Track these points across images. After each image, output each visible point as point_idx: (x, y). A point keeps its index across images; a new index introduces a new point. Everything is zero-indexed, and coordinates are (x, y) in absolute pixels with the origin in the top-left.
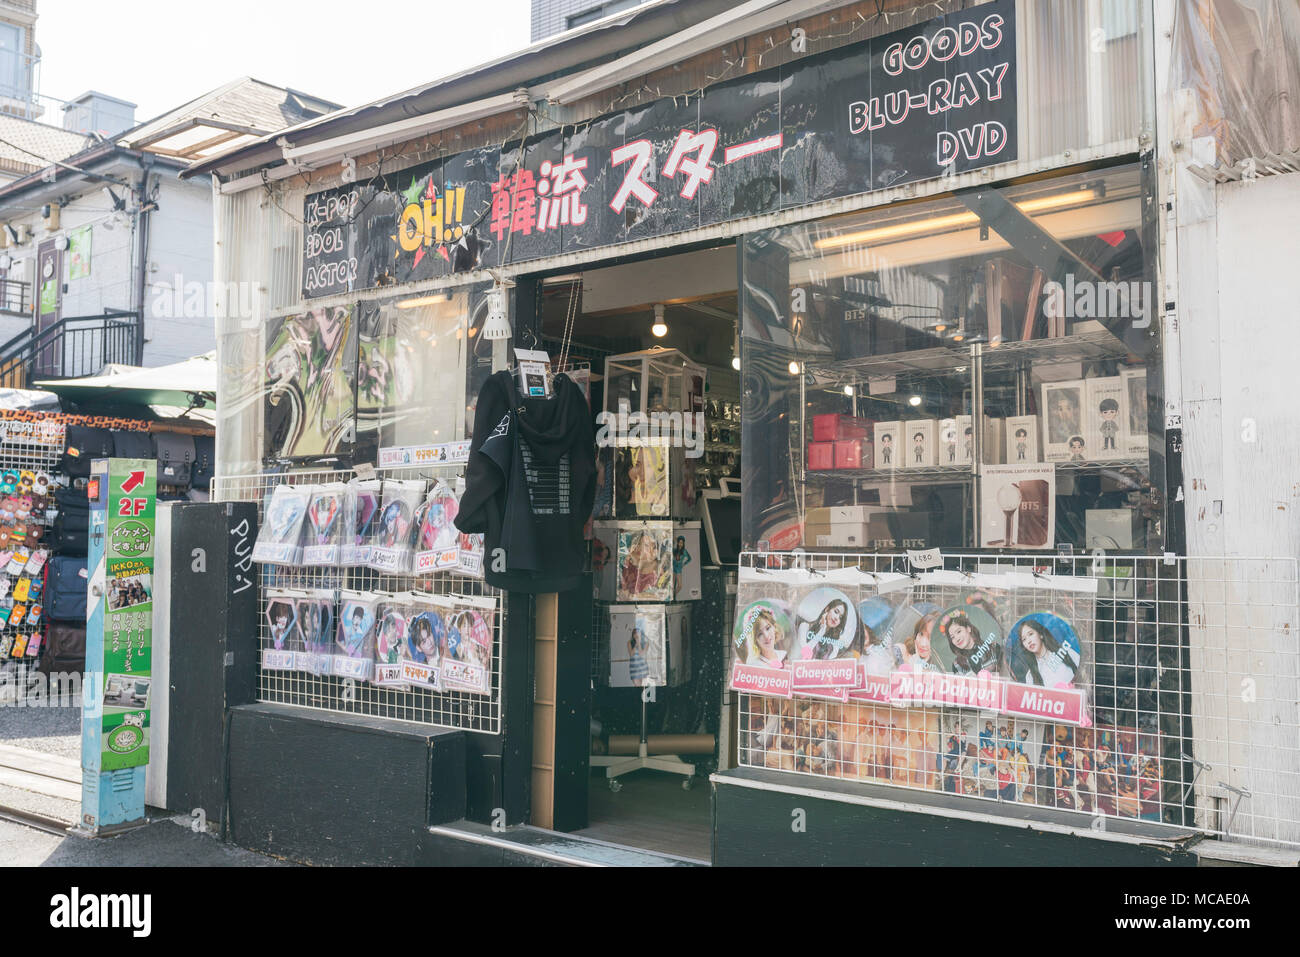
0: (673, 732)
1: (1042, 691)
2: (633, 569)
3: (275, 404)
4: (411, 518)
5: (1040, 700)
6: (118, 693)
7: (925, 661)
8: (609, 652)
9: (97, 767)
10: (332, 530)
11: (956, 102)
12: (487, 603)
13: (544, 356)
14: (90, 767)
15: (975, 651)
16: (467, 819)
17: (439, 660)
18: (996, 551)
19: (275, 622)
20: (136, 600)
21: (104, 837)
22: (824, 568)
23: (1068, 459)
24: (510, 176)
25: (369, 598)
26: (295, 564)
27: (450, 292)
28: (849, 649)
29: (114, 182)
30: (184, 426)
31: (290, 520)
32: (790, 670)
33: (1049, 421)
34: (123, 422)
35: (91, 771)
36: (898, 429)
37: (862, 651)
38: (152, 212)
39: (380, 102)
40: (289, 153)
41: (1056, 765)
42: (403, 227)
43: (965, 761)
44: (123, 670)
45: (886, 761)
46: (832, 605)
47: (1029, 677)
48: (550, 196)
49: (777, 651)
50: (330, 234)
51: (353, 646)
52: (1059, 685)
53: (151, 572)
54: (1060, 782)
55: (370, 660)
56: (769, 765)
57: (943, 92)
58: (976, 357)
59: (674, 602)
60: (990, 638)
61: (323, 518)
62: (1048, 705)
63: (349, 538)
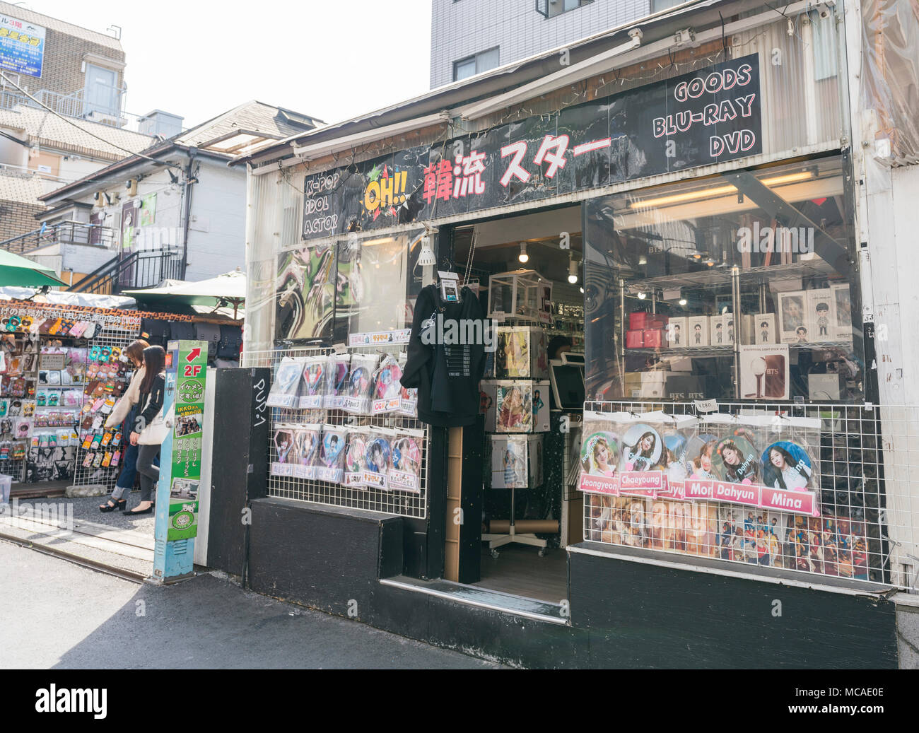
0: (531, 518)
1: (786, 493)
2: (506, 411)
3: (282, 306)
4: (370, 379)
5: (785, 499)
6: (179, 490)
7: (707, 473)
8: (491, 465)
9: (165, 538)
10: (318, 386)
11: (722, 118)
12: (419, 433)
13: (455, 276)
14: (159, 539)
15: (740, 466)
16: (403, 575)
17: (387, 470)
18: (753, 401)
19: (280, 445)
20: (192, 431)
21: (168, 585)
22: (640, 411)
23: (796, 342)
24: (436, 164)
25: (341, 430)
26: (294, 408)
27: (396, 235)
28: (657, 464)
29: (171, 166)
30: (214, 318)
31: (291, 379)
32: (618, 478)
33: (784, 317)
34: (176, 316)
35: (161, 541)
36: (684, 323)
37: (665, 465)
38: (195, 184)
39: (356, 118)
40: (298, 150)
41: (796, 541)
42: (367, 195)
43: (735, 539)
44: (183, 475)
45: (682, 538)
46: (645, 436)
47: (776, 483)
48: (461, 176)
49: (609, 466)
50: (320, 200)
51: (330, 461)
52: (797, 489)
53: (203, 413)
54: (799, 553)
55: (341, 470)
56: (604, 540)
57: (713, 112)
58: (735, 276)
59: (533, 433)
60: (750, 458)
61: (312, 378)
62: (790, 502)
63: (329, 391)
